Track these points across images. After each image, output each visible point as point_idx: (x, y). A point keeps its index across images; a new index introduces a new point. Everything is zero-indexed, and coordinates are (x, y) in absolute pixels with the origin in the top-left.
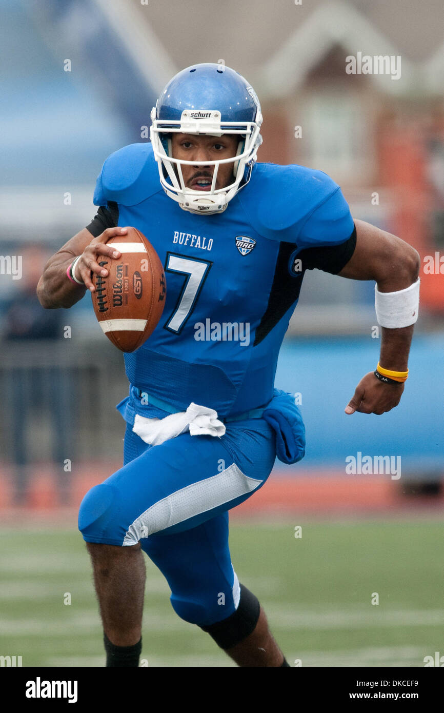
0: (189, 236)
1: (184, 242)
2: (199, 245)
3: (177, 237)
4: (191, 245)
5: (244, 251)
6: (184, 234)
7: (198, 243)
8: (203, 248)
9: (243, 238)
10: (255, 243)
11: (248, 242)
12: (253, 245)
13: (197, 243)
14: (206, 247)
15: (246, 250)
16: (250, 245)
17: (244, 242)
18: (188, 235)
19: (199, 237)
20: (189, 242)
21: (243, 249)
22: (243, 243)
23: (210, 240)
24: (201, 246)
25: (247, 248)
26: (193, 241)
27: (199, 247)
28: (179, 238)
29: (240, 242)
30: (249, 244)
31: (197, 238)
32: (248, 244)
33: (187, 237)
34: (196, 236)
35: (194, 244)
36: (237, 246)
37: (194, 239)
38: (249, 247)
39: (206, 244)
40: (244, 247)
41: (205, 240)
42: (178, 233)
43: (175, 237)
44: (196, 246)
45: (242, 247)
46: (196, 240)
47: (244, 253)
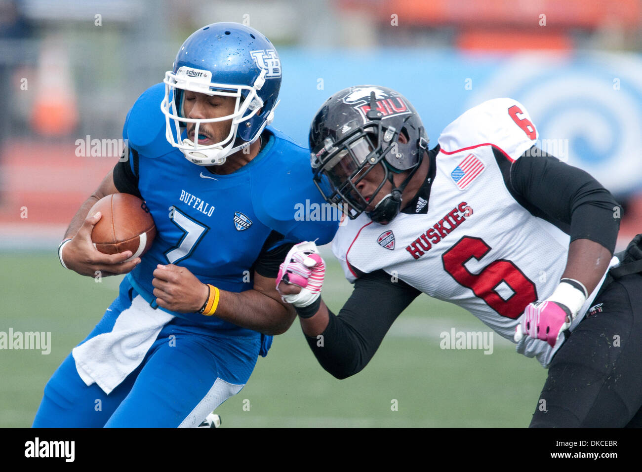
0: (193, 198)
1: (188, 202)
2: (201, 209)
3: (183, 196)
4: (194, 207)
5: (239, 227)
6: (190, 195)
7: (201, 207)
8: (204, 212)
9: (241, 216)
10: (251, 224)
11: (245, 220)
12: (248, 225)
13: (199, 207)
14: (207, 212)
15: (241, 227)
16: (246, 224)
17: (242, 220)
18: (193, 196)
19: (203, 202)
20: (193, 204)
21: (239, 225)
22: (240, 220)
23: (212, 207)
24: (203, 210)
25: (242, 225)
26: (196, 203)
27: (201, 210)
28: (185, 197)
29: (238, 218)
30: (246, 222)
31: (201, 202)
32: (244, 222)
33: (192, 198)
34: (200, 200)
35: (197, 206)
36: (234, 221)
37: (198, 202)
38: (244, 225)
39: (208, 210)
40: (240, 224)
41: (208, 206)
42: (184, 192)
43: (182, 195)
44: (198, 209)
45: (238, 223)
46: (199, 204)
47: (239, 229)
